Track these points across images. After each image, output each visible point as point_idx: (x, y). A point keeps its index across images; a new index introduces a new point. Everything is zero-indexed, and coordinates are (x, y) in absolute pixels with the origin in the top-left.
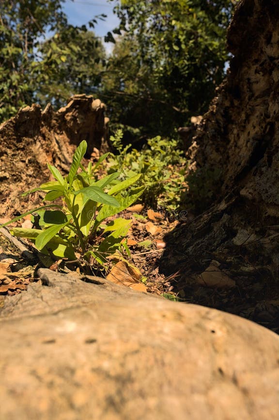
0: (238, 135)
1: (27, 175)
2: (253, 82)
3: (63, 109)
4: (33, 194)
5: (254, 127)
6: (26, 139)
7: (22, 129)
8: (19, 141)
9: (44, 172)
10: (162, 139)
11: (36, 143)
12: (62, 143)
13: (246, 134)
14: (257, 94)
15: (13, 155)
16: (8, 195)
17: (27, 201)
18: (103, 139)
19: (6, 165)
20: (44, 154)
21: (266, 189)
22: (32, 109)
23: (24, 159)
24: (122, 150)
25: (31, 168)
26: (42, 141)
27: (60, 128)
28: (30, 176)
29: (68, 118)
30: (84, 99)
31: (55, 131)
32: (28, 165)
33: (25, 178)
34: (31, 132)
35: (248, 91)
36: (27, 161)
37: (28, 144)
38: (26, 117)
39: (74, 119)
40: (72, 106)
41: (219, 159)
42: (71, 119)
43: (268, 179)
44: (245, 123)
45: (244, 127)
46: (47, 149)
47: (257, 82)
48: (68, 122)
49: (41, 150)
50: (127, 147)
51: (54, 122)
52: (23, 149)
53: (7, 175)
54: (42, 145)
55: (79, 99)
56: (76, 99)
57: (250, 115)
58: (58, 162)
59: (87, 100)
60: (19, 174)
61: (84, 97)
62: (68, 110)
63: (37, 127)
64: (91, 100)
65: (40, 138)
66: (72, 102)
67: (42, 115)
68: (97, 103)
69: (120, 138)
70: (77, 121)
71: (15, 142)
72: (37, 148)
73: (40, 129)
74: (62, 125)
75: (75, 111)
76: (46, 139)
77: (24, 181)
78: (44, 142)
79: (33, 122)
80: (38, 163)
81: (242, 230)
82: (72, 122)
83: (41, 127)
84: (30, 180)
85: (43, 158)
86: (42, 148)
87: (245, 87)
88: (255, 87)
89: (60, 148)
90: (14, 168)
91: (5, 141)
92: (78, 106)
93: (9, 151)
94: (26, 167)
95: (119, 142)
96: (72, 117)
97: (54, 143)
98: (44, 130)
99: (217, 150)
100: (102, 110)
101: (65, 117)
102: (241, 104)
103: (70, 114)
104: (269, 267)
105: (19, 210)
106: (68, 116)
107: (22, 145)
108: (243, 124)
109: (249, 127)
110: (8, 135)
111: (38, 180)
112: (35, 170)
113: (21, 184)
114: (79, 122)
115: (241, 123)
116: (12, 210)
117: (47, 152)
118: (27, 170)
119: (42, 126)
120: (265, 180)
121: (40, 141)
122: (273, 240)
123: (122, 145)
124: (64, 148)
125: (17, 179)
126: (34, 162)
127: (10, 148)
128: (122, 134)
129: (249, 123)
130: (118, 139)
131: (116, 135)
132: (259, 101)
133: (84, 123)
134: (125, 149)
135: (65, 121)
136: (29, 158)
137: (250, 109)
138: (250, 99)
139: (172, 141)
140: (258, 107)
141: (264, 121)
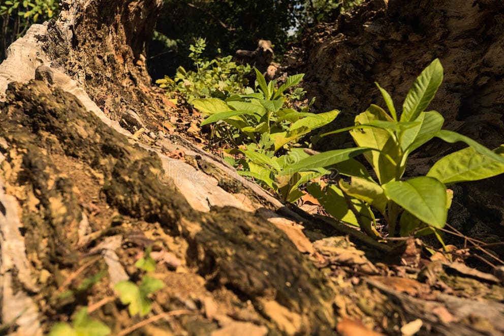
0: (401, 78)
2: (452, 16)
6: (104, 26)
8: (99, 27)
11: (108, 35)
14: (455, 33)
23: (101, 54)
25: (110, 69)
26: (114, 33)
28: (109, 79)
29: (132, 9)
32: (107, 64)
34: (109, 18)
35: (440, 27)
36: (105, 58)
37: (105, 34)
41: (352, 103)
42: (135, 11)
46: (118, 46)
47: (459, 18)
48: (131, 14)
50: (208, 63)
52: (101, 40)
53: (91, 72)
54: (113, 39)
60: (102, 74)
65: (113, 28)
69: (202, 50)
70: (140, 15)
71: (95, 28)
72: (109, 41)
73: (114, 16)
78: (115, 36)
80: (115, 63)
82: (134, 15)
83: (115, 14)
86: (113, 43)
87: (437, 21)
88: (453, 23)
94: (104, 66)
95: (198, 54)
96: (137, 9)
98: (118, 18)
99: (351, 92)
102: (421, 41)
106: (132, 6)
107: (101, 33)
110: (91, 17)
112: (112, 72)
114: (142, 17)
117: (117, 49)
118: (106, 70)
119: (117, 12)
121: (112, 33)
123: (200, 59)
126: (111, 61)
128: (205, 45)
130: (199, 51)
131: (197, 45)
132: (460, 41)
133: (145, 20)
134: (205, 66)
135: (128, 11)
136: (109, 54)
137: (439, 49)
138: (444, 37)
139: (246, 66)
140: (456, 50)
141: (477, 70)
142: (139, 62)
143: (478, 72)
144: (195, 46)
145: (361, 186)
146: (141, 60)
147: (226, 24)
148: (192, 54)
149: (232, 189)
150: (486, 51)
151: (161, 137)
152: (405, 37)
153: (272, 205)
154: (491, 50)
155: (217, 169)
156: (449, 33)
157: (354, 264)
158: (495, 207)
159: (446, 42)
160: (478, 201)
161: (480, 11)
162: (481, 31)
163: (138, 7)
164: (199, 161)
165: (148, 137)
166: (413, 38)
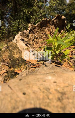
1: (43, 37)
3: (53, 19)
4: (44, 42)
6: (43, 27)
7: (42, 25)
8: (42, 28)
12: (53, 29)
15: (40, 32)
16: (38, 42)
17: (43, 44)
18: (64, 27)
19: (38, 34)
20: (48, 32)
22: (45, 19)
24: (69, 30)
27: (52, 24)
28: (44, 37)
31: (51, 25)
33: (43, 38)
37: (44, 29)
38: (43, 22)
42: (56, 22)
49: (47, 30)
50: (71, 29)
51: (51, 23)
52: (42, 30)
53: (38, 37)
54: (47, 29)
55: (58, 16)
58: (51, 34)
62: (55, 19)
63: (46, 24)
64: (61, 16)
65: (47, 27)
66: (56, 17)
67: (48, 21)
68: (63, 17)
71: (40, 28)
72: (46, 30)
74: (53, 24)
75: (57, 19)
76: (49, 27)
79: (45, 23)
80: (46, 34)
84: (44, 38)
85: (48, 33)
89: (52, 30)
90: (40, 35)
91: (38, 28)
93: (39, 31)
97: (51, 28)
98: (48, 25)
100: (64, 19)
103: (55, 20)
105: (41, 46)
110: (39, 27)
111: (46, 39)
113: (42, 40)
116: (39, 46)
117: (49, 31)
119: (48, 24)
124: (53, 30)
125: (41, 38)
127: (39, 30)
133: (59, 23)
134: (70, 30)
135: (54, 22)
136: (44, 33)
144: (67, 26)
146: (62, 31)
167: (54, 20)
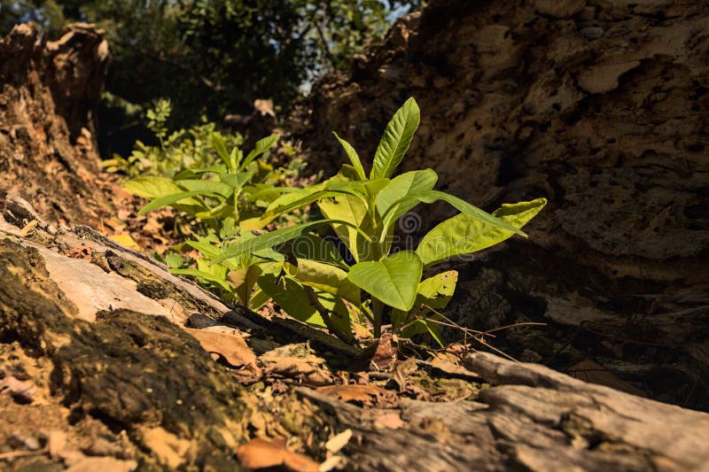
1: (15, 161)
2: (484, 52)
3: (53, 46)
5: (479, 128)
6: (10, 88)
7: (7, 68)
9: (36, 159)
10: (215, 130)
11: (19, 100)
13: (451, 137)
14: (489, 73)
18: (89, 115)
20: (31, 125)
21: (593, 232)
22: (29, 31)
23: (7, 128)
24: (166, 139)
25: (21, 148)
26: (29, 98)
28: (19, 163)
29: (60, 64)
30: (92, 34)
32: (15, 141)
33: (13, 166)
34: (16, 77)
35: (471, 66)
36: (13, 133)
37: (12, 99)
38: (18, 45)
39: (69, 67)
40: (70, 44)
42: (65, 68)
43: (590, 215)
44: (457, 118)
45: (452, 125)
46: (36, 115)
47: (492, 54)
48: (59, 71)
49: (26, 116)
50: (176, 135)
52: (5, 108)
54: (28, 106)
55: (84, 32)
56: (78, 31)
57: (472, 106)
59: (96, 36)
60: (6, 156)
61: (91, 30)
62: (62, 49)
63: (24, 70)
64: (100, 38)
65: (26, 91)
66: (69, 35)
67: (34, 49)
68: (104, 48)
69: (166, 117)
70: (73, 72)
72: (21, 109)
73: (26, 74)
74: (48, 76)
75: (73, 52)
76: (36, 96)
77: (13, 170)
78: (31, 102)
81: (556, 300)
82: (64, 73)
83: (28, 71)
84: (21, 171)
85: (30, 132)
86: (28, 112)
87: (466, 58)
88: (485, 60)
92: (79, 45)
94: (11, 145)
95: (161, 122)
96: (68, 64)
98: (34, 77)
101: (55, 61)
102: (450, 87)
103: (64, 57)
104: (681, 367)
106: (59, 60)
107: (4, 98)
108: (453, 120)
109: (465, 126)
112: (25, 152)
113: (10, 176)
114: (76, 75)
115: (450, 117)
117: (35, 121)
118: (14, 149)
119: (32, 69)
120: (584, 216)
121: (25, 98)
122: (681, 319)
123: (165, 130)
126: (23, 137)
128: (169, 110)
129: (464, 119)
130: (161, 118)
131: (158, 110)
132: (496, 84)
133: (83, 79)
134: (172, 138)
135: (53, 68)
136: (16, 127)
137: (473, 96)
138: (477, 79)
139: (235, 136)
140: (492, 95)
141: (518, 118)
142: (81, 140)
143: (520, 122)
144: (154, 112)
145: (313, 270)
146: (84, 136)
147: (212, 80)
148: (152, 123)
149: (157, 294)
150: (526, 95)
151: (64, 231)
152: (430, 81)
153: (215, 311)
154: (531, 93)
155: (141, 269)
156: (482, 73)
157: (299, 373)
158: (539, 294)
159: (480, 86)
160: (520, 289)
161: (514, 44)
162: (521, 69)
163: (68, 61)
164: (111, 258)
165: (46, 233)
166: (440, 83)
167: (54, 53)
